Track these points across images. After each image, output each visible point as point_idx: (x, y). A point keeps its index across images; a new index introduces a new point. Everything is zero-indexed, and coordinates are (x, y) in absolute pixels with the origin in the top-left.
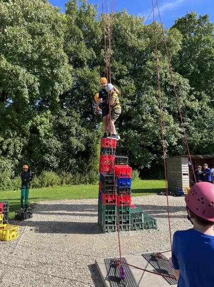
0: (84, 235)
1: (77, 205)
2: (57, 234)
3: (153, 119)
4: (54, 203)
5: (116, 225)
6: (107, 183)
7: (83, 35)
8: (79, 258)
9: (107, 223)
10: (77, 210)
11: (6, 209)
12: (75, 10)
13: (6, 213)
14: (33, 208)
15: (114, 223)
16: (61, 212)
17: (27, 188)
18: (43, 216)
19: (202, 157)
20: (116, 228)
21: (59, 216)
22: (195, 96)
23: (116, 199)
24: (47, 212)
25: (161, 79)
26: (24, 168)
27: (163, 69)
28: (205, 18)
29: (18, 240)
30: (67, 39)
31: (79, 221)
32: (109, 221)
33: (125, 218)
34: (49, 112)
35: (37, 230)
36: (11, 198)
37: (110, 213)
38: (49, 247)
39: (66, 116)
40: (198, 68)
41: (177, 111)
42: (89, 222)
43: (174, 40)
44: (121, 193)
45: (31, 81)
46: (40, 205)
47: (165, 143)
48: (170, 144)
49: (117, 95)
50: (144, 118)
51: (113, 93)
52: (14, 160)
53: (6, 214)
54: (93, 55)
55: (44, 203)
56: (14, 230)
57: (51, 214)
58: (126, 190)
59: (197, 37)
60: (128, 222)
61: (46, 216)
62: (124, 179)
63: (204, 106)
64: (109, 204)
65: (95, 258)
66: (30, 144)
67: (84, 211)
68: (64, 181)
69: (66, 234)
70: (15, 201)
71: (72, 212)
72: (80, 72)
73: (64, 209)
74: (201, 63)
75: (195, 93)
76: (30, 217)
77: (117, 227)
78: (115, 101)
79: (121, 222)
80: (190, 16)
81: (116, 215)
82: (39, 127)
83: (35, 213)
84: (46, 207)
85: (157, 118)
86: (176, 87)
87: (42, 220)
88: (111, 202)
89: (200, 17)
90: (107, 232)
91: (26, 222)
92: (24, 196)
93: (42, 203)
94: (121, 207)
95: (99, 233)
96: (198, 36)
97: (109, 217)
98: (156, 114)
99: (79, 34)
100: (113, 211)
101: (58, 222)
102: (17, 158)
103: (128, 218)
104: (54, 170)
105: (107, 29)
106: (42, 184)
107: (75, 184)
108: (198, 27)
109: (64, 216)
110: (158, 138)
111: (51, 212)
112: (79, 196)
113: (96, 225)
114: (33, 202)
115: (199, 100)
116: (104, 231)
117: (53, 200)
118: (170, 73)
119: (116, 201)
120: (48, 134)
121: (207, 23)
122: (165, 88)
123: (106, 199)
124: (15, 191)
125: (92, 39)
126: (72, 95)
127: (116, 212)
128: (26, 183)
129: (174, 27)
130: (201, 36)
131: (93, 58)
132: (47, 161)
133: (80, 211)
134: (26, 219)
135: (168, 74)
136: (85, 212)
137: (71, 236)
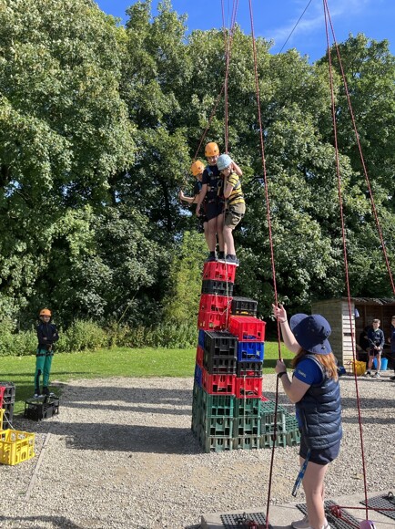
0: (166, 455)
1: (145, 390)
2: (112, 453)
3: (282, 228)
4: (97, 383)
5: (231, 437)
6: (217, 351)
7: (156, 68)
8: (164, 510)
9: (213, 432)
10: (145, 401)
11: (9, 398)
12: (144, 22)
13: (9, 405)
14: (59, 394)
15: (227, 431)
16: (114, 403)
17: (49, 355)
18: (80, 411)
19: (380, 303)
20: (231, 443)
21: (112, 412)
22: (361, 187)
23: (234, 384)
24: (86, 402)
25: (300, 154)
26: (43, 316)
27: (303, 136)
28: (381, 46)
29: (34, 463)
30: (127, 75)
31: (153, 425)
32: (218, 428)
33: (248, 422)
34: (89, 208)
35: (70, 442)
36: (13, 372)
37: (221, 412)
38: (100, 483)
39: (121, 218)
40: (367, 138)
41: (328, 215)
42: (172, 426)
43: (325, 85)
44: (242, 373)
45: (59, 148)
46: (71, 388)
47: (303, 276)
48: (314, 276)
49: (237, 178)
50: (267, 226)
51: (231, 173)
52: (18, 298)
53: (8, 407)
54: (173, 106)
55: (79, 385)
56: (25, 444)
57: (96, 407)
58: (253, 367)
59: (366, 81)
60: (255, 431)
61: (86, 410)
62: (250, 344)
63: (377, 208)
64: (219, 394)
65: (197, 510)
66: (52, 268)
67: (159, 402)
68: (114, 339)
69: (131, 453)
70: (22, 378)
71: (136, 405)
72: (150, 136)
73: (119, 398)
74: (372, 129)
75: (360, 183)
76: (54, 413)
77: (234, 441)
78: (234, 189)
79: (241, 431)
80: (355, 42)
81: (231, 416)
82: (69, 238)
83: (64, 405)
84: (82, 393)
85: (289, 227)
86: (327, 171)
87: (79, 421)
88: (224, 390)
89: (373, 44)
90: (214, 450)
91: (47, 423)
92: (43, 371)
93: (74, 383)
94: (242, 400)
95: (196, 452)
96: (368, 78)
97: (218, 421)
98: (289, 219)
99: (150, 66)
100: (226, 407)
101: (111, 425)
102: (25, 295)
103: (256, 423)
104: (96, 318)
105: (203, 59)
106: (72, 346)
107: (135, 346)
108: (368, 63)
109: (121, 413)
110: (291, 264)
111: (95, 403)
112: (145, 370)
113: (188, 434)
114: (56, 381)
115: (368, 196)
116: (207, 448)
117: (96, 377)
118: (316, 145)
119: (233, 388)
120: (86, 250)
121: (384, 55)
122: (304, 172)
123: (214, 384)
124: (20, 358)
125: (173, 75)
126: (134, 179)
127: (231, 411)
128: (47, 345)
129: (325, 60)
130: (374, 78)
131: (174, 111)
132: (84, 301)
133: (152, 402)
134: (46, 417)
135: (312, 145)
136: (161, 406)
137: (141, 457)
